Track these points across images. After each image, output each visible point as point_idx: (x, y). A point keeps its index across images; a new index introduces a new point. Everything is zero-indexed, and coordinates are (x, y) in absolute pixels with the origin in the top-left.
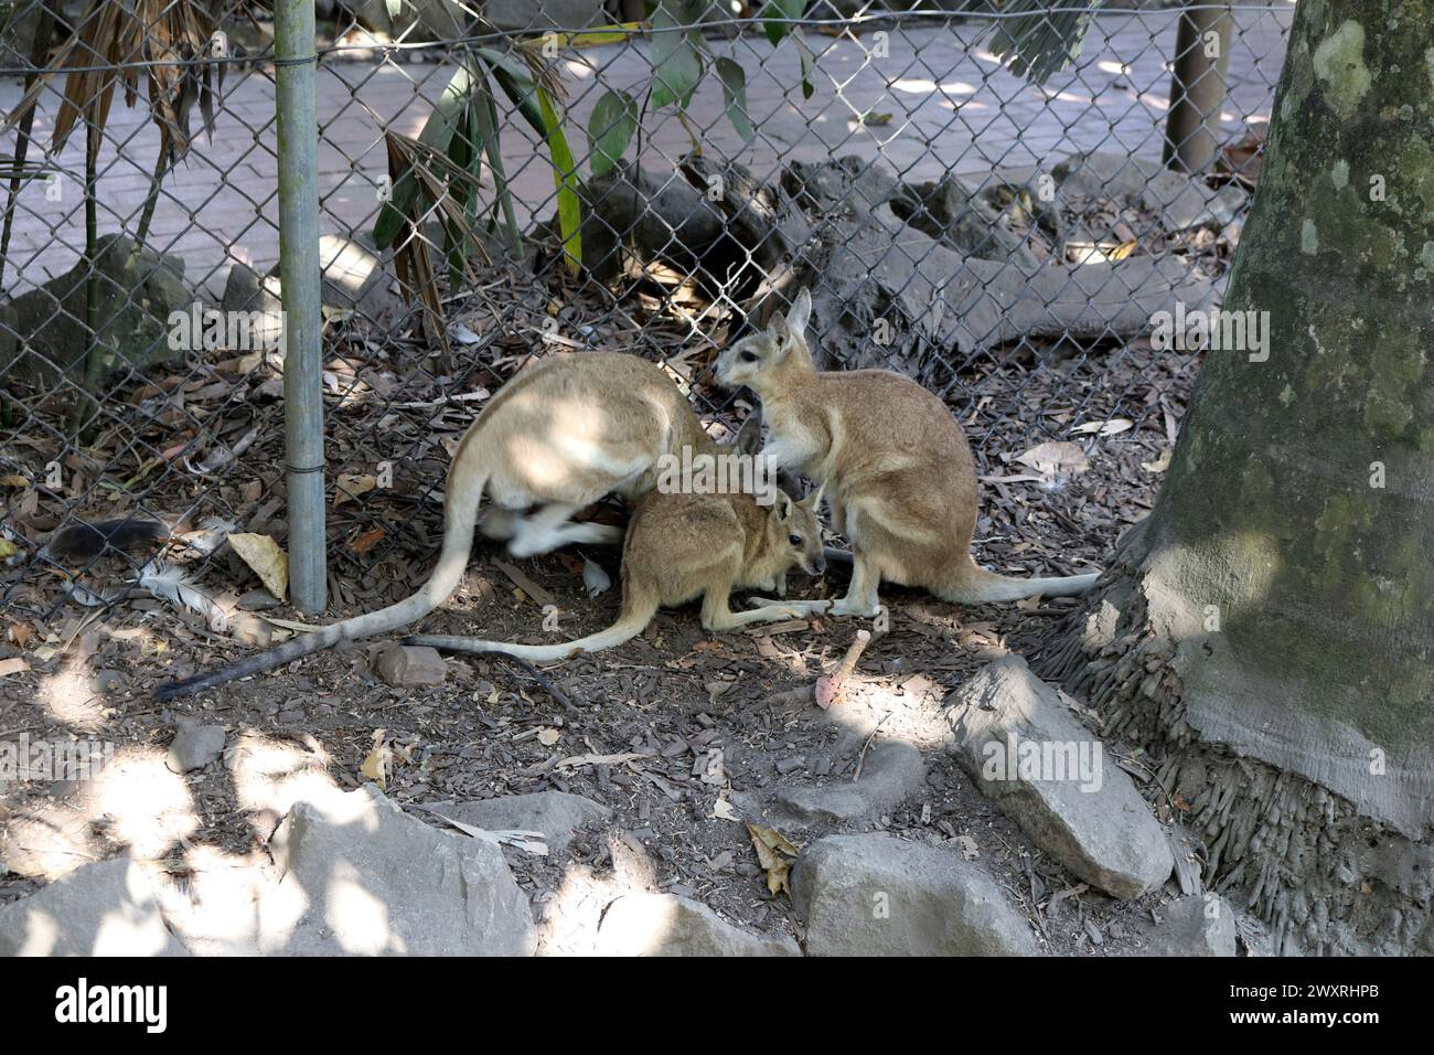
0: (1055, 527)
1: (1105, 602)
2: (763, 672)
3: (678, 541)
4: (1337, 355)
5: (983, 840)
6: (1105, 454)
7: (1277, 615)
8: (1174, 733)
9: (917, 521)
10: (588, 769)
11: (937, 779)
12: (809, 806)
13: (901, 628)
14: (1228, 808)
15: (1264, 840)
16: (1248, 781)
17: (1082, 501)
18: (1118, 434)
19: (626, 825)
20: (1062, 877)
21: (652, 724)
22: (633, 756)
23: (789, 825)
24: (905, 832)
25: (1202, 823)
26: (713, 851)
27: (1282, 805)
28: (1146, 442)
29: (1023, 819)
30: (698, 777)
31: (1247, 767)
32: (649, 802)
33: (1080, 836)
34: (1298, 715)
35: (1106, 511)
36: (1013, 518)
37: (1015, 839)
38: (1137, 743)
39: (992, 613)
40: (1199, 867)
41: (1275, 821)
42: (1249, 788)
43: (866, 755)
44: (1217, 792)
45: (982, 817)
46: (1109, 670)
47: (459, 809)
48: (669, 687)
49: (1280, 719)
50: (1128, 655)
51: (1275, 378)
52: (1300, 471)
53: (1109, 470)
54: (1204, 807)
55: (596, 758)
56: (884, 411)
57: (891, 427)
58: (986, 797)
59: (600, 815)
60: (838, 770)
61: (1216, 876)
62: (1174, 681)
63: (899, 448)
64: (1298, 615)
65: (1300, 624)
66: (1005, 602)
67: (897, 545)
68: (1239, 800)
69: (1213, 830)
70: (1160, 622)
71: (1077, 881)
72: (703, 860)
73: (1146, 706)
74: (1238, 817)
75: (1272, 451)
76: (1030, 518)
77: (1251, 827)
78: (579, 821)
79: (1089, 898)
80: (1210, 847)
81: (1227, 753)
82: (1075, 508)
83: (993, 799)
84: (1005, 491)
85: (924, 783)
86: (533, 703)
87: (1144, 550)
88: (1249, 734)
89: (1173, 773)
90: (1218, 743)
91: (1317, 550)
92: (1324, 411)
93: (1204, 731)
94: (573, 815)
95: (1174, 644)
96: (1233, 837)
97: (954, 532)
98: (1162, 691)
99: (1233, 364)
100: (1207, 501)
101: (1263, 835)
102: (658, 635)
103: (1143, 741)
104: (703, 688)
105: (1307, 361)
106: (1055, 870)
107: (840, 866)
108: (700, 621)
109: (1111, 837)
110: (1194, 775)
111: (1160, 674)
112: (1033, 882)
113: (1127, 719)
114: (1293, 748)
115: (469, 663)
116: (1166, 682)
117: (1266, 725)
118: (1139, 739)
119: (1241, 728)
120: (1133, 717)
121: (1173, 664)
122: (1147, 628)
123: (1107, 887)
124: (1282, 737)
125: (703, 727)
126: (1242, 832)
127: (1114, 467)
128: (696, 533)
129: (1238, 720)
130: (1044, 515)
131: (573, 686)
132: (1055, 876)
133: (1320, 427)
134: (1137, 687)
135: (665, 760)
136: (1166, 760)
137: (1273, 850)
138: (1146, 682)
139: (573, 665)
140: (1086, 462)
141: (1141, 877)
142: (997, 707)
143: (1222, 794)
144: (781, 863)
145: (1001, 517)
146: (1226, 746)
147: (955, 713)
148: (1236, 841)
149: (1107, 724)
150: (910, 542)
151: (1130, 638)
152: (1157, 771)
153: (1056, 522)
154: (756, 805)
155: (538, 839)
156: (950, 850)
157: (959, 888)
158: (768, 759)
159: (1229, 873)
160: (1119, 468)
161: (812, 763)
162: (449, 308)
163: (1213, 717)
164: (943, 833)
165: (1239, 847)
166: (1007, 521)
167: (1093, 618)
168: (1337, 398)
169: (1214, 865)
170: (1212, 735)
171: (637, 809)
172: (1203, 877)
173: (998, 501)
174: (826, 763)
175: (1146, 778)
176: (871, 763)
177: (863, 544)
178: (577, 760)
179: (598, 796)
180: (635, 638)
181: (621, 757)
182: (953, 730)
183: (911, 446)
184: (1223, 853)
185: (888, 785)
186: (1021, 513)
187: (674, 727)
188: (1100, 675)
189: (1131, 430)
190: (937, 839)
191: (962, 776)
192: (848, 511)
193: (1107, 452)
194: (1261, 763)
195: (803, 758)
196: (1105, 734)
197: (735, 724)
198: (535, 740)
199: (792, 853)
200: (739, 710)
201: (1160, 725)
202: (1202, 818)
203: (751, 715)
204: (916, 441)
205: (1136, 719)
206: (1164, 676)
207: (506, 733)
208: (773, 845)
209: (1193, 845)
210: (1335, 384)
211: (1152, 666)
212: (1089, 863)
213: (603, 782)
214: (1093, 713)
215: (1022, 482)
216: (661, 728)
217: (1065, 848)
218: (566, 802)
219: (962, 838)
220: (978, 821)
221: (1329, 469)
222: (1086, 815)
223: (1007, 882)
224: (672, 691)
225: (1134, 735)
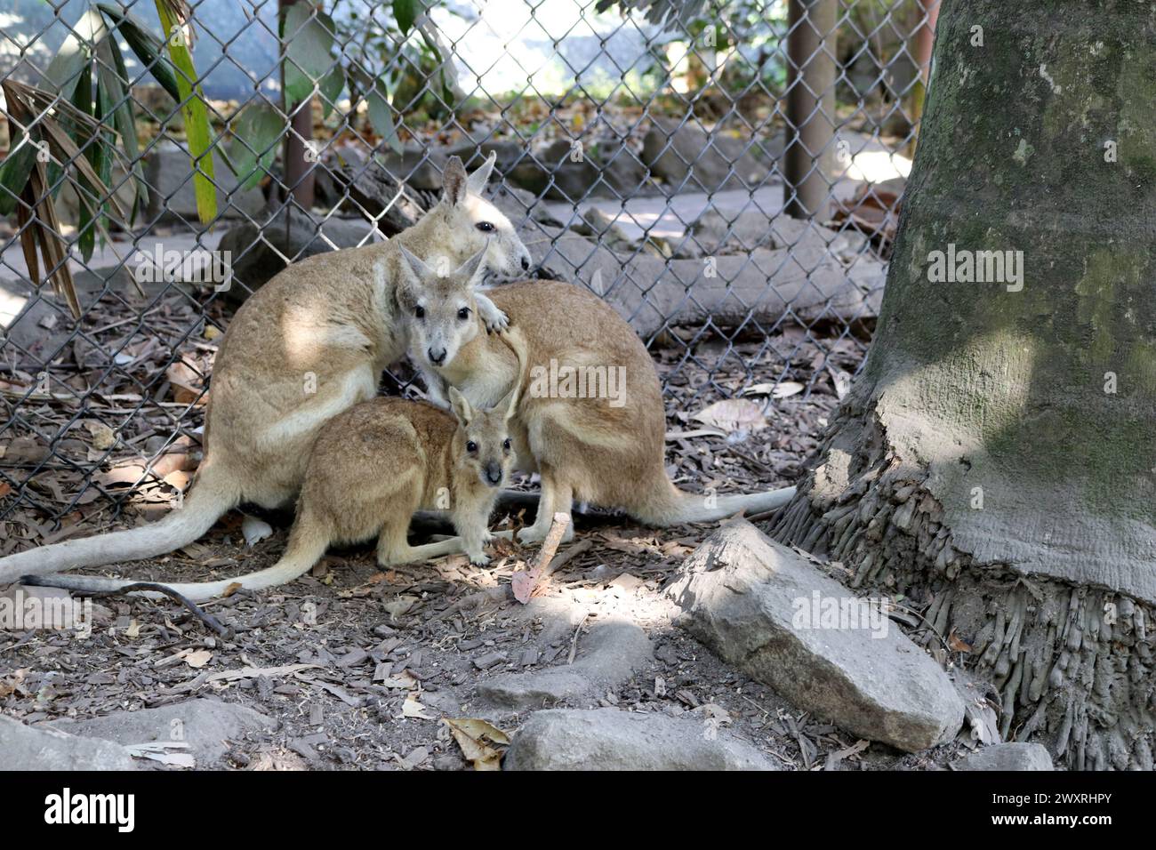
0: (743, 470)
1: (832, 450)
2: (450, 590)
3: (351, 465)
4: (1076, 91)
5: (732, 704)
6: (780, 414)
7: (1042, 407)
8: (940, 563)
9: (609, 424)
10: (246, 683)
11: (668, 653)
12: (519, 691)
13: (598, 548)
14: (1017, 640)
15: (1066, 671)
16: (1037, 603)
17: (767, 447)
18: (790, 397)
19: (294, 733)
20: (835, 737)
21: (324, 641)
22: (301, 667)
23: (495, 715)
24: (639, 705)
25: (988, 663)
26: (405, 748)
27: (1082, 624)
28: (820, 402)
29: (778, 677)
30: (381, 682)
31: (1032, 587)
32: (321, 709)
33: (853, 677)
34: (1083, 519)
35: (792, 454)
36: (699, 465)
37: (771, 702)
38: (894, 590)
39: (695, 531)
40: (993, 713)
41: (1077, 645)
42: (1039, 612)
43: (579, 639)
44: (1001, 622)
45: (726, 684)
46: (850, 515)
47: (80, 726)
48: (342, 611)
49: (1062, 526)
50: (870, 491)
51: (1005, 136)
52: (1049, 232)
53: (787, 426)
54: (989, 643)
55: (254, 671)
56: (555, 311)
57: (567, 326)
58: (729, 663)
59: (262, 726)
60: (548, 658)
61: (1013, 726)
62: (932, 505)
63: (577, 345)
64: (1069, 401)
65: (1073, 411)
66: (708, 522)
67: (589, 454)
68: (1028, 629)
69: (1003, 668)
70: (903, 446)
71: (853, 739)
72: (392, 759)
73: (901, 543)
74: (1031, 648)
75: (1013, 219)
76: (717, 463)
77: (1048, 658)
78: (234, 732)
79: (871, 757)
80: (1002, 690)
81: (1007, 574)
82: (760, 454)
83: (738, 664)
84: (687, 445)
85: (652, 658)
86: (180, 632)
87: (869, 385)
88: (1031, 549)
89: (944, 612)
90: (996, 563)
91: (1082, 320)
92: (1069, 158)
93: (976, 553)
94: (226, 725)
95: (926, 468)
96: (1028, 674)
97: (649, 433)
98: (917, 522)
99: (951, 143)
100: (941, 301)
101: (1064, 663)
102: (329, 572)
103: (902, 586)
104: (382, 609)
105: (1041, 107)
106: (826, 729)
107: (565, 735)
108: (375, 559)
109: (891, 676)
110: (969, 608)
111: (912, 501)
112: (802, 744)
113: (879, 566)
114: (1083, 557)
115: (108, 605)
116: (922, 508)
117: (1048, 536)
118: (896, 584)
119: (1019, 543)
120: (886, 561)
121: (928, 485)
122: (889, 456)
123: (894, 736)
124: (1069, 546)
125: (382, 637)
126: (1038, 664)
127: (792, 424)
128: (369, 454)
129: (1014, 535)
130: (729, 460)
131: (229, 616)
132: (826, 736)
133: (1067, 177)
134: (887, 524)
135: (339, 670)
136: (935, 602)
137: (1078, 682)
138: (898, 513)
139: (230, 601)
140: (763, 420)
141: (935, 716)
142: (728, 561)
143: (1007, 626)
144: (489, 752)
145: (687, 464)
146: (1005, 565)
147: (676, 588)
148: (1033, 677)
149: (856, 571)
150: (603, 450)
151: (871, 475)
152: (924, 614)
153: (743, 466)
154: (453, 702)
155: (180, 750)
156: (696, 719)
157: (715, 751)
158: (464, 658)
159: (1027, 719)
160: (797, 424)
161: (515, 655)
162: (102, 337)
163: (985, 536)
164: (684, 704)
165: (1037, 684)
166: (693, 468)
167: (821, 469)
168: (1083, 139)
169: (1009, 711)
170: (987, 554)
171: (307, 715)
172: (1000, 727)
173: (681, 452)
174: (532, 655)
175: (913, 622)
176: (584, 646)
177: (551, 457)
178: (231, 674)
179: (260, 706)
180: (302, 576)
181: (285, 669)
182: (678, 604)
183: (590, 340)
184: (1017, 696)
185: (609, 663)
186: (707, 460)
187: (348, 641)
188: (839, 523)
189: (802, 393)
190: (677, 709)
191: (696, 646)
192: (530, 426)
193: (783, 411)
194: (1052, 579)
195: (505, 653)
196: (856, 583)
197: (421, 632)
198: (182, 663)
199: (503, 741)
200: (425, 620)
201: (920, 560)
202: (987, 656)
203: (440, 622)
204: (595, 335)
205: (890, 563)
206: (918, 502)
207: (148, 660)
208: (477, 735)
209: (980, 690)
210: (1078, 125)
211: (902, 493)
212: (868, 708)
213: (264, 695)
214: (839, 565)
215: (702, 437)
216: (333, 644)
217: (835, 700)
218: (217, 712)
219: (708, 706)
220: (723, 689)
221: (1084, 223)
222: (855, 656)
223: (770, 747)
224: (347, 614)
225: (890, 581)
